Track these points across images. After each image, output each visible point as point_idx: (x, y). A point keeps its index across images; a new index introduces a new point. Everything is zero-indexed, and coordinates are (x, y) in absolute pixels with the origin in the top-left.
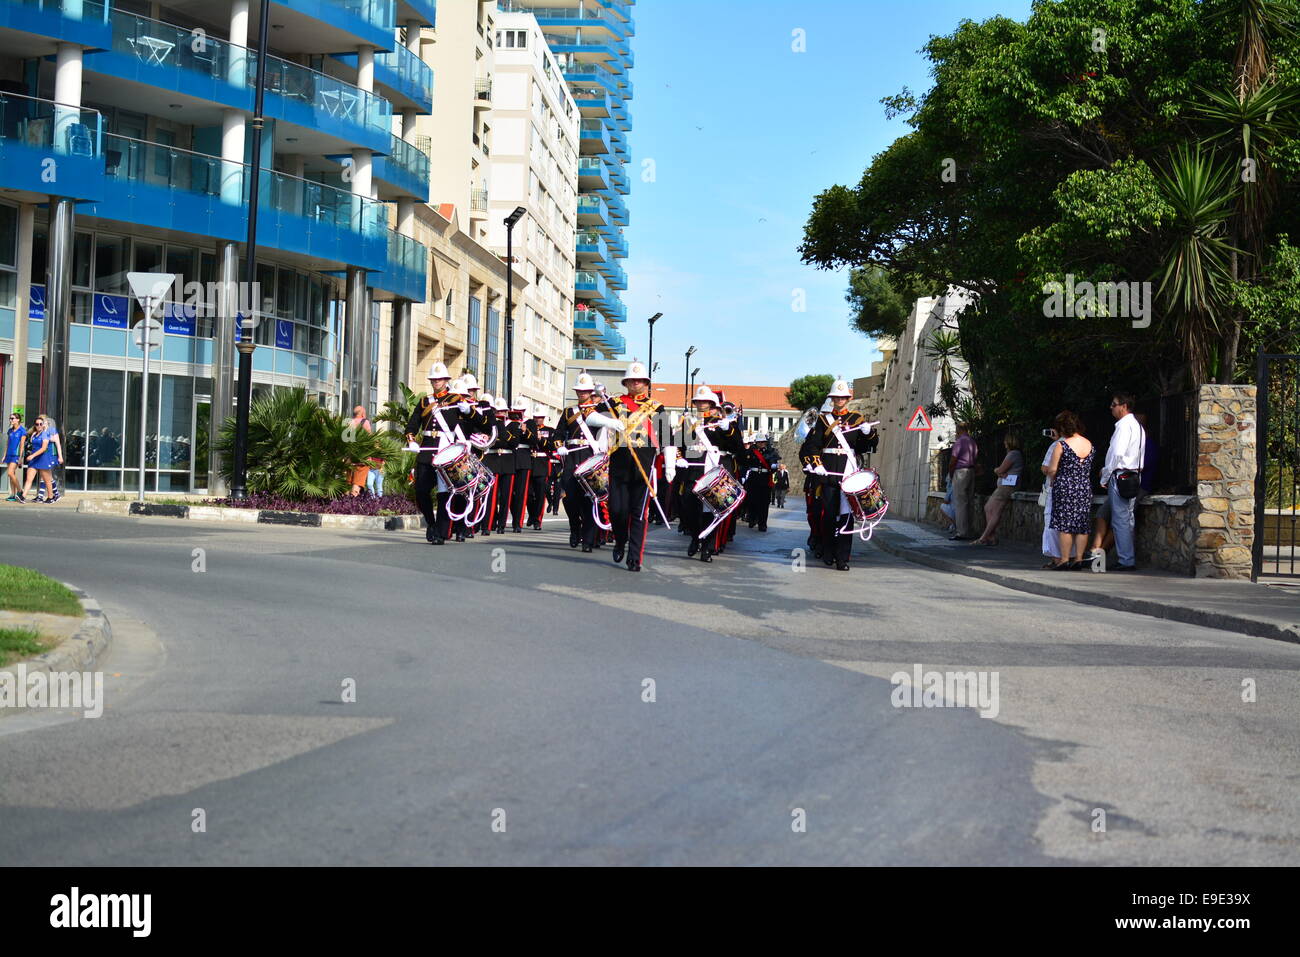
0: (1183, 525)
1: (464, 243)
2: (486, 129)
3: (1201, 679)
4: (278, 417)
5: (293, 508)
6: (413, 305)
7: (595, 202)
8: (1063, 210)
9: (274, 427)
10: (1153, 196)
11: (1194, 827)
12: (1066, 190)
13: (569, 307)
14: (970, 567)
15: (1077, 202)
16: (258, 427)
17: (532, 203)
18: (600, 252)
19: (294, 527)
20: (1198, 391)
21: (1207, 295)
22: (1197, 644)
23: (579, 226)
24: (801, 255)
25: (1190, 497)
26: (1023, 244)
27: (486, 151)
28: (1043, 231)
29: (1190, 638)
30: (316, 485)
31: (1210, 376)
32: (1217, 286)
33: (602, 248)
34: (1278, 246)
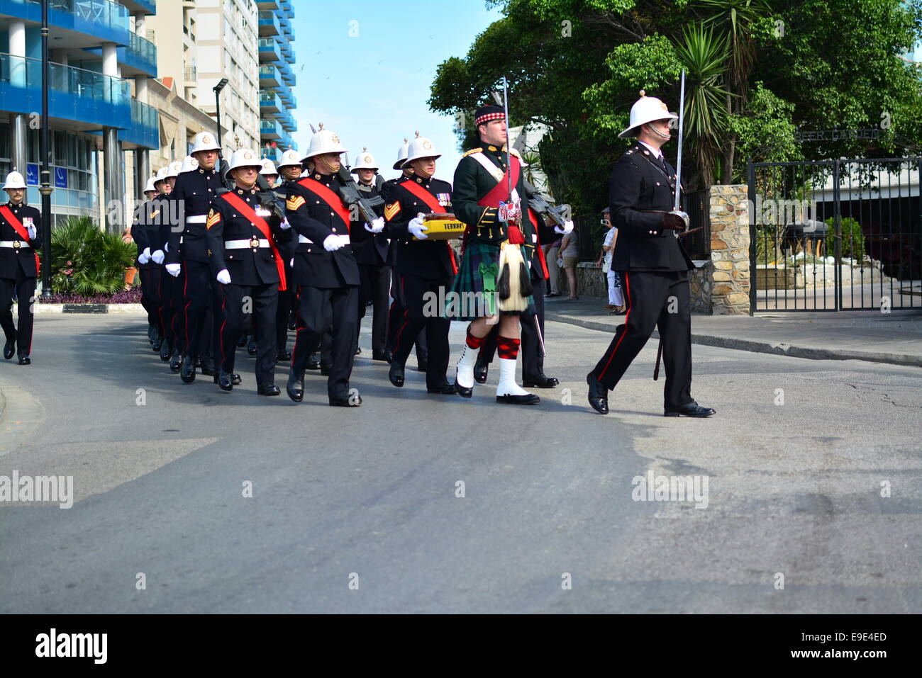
0: (702, 281)
1: (181, 104)
2: (192, 22)
3: (725, 382)
4: (71, 238)
5: (87, 301)
6: (150, 151)
7: (271, 70)
8: (613, 72)
9: (69, 245)
10: (673, 60)
11: (739, 471)
12: (614, 58)
13: (257, 146)
14: (560, 316)
15: (622, 66)
16: (58, 246)
17: (228, 74)
18: (277, 105)
19: (89, 315)
20: (709, 190)
21: (712, 124)
22: (719, 359)
23: (261, 88)
24: (429, 106)
25: (706, 261)
26: (586, 95)
27: (193, 38)
28: (599, 86)
29: (714, 356)
30: (101, 284)
31: (716, 179)
32: (718, 118)
33: (278, 102)
34: (757, 90)
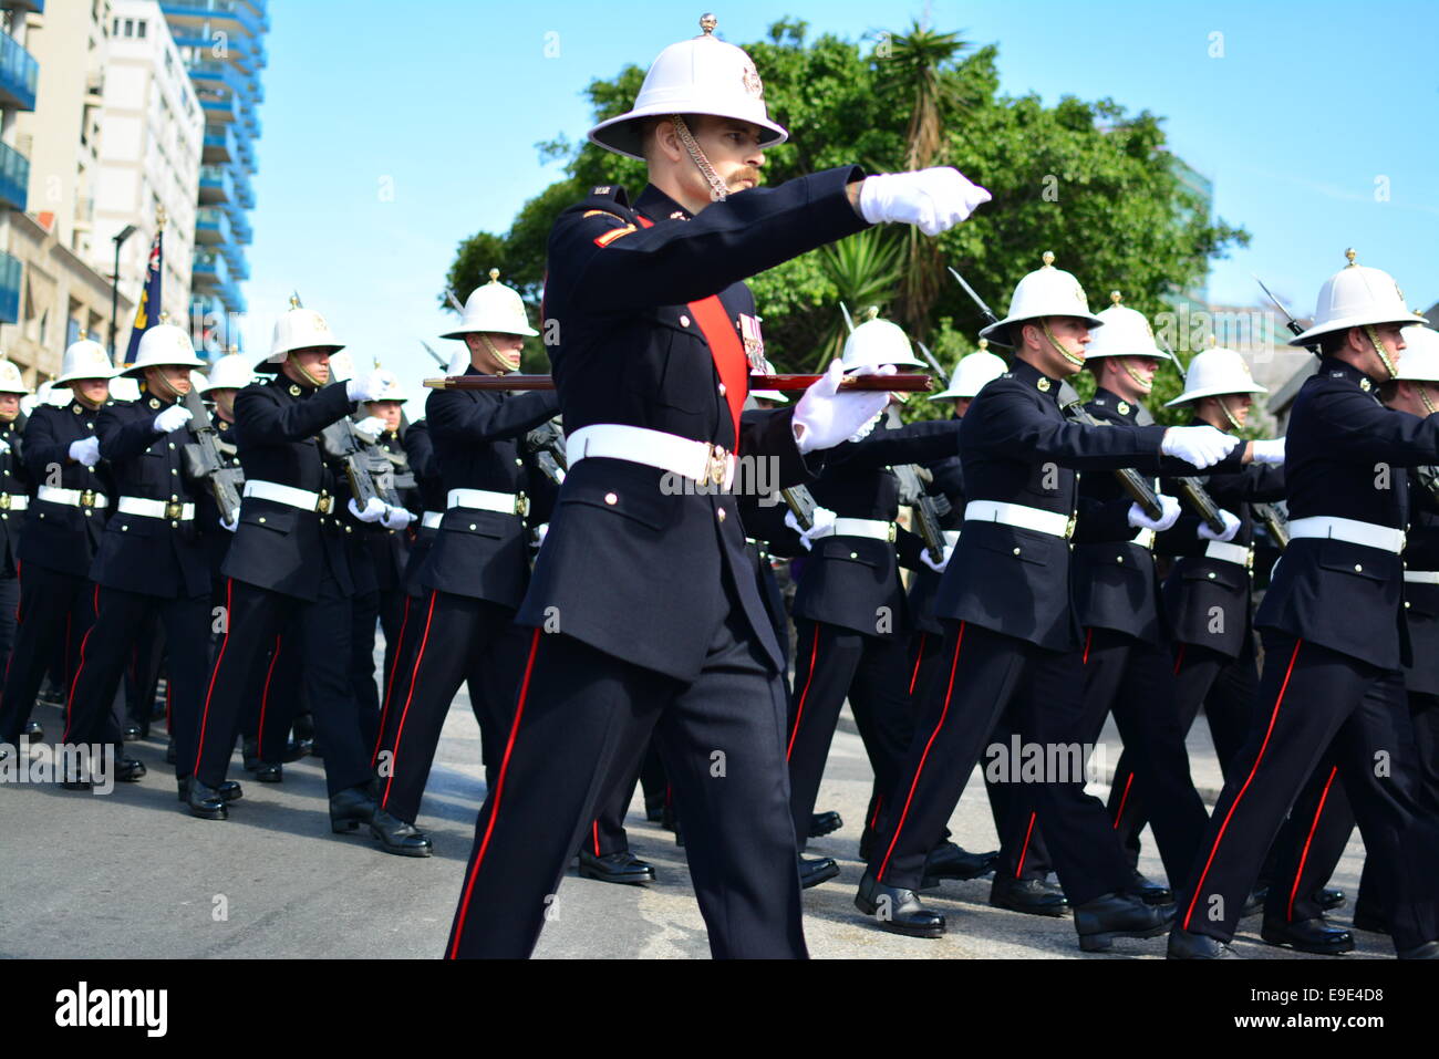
1: (64, 257)
2: (96, 129)
7: (216, 217)
10: (815, 272)
17: (144, 214)
18: (218, 273)
23: (197, 242)
27: (95, 153)
33: (221, 269)
34: (941, 331)
